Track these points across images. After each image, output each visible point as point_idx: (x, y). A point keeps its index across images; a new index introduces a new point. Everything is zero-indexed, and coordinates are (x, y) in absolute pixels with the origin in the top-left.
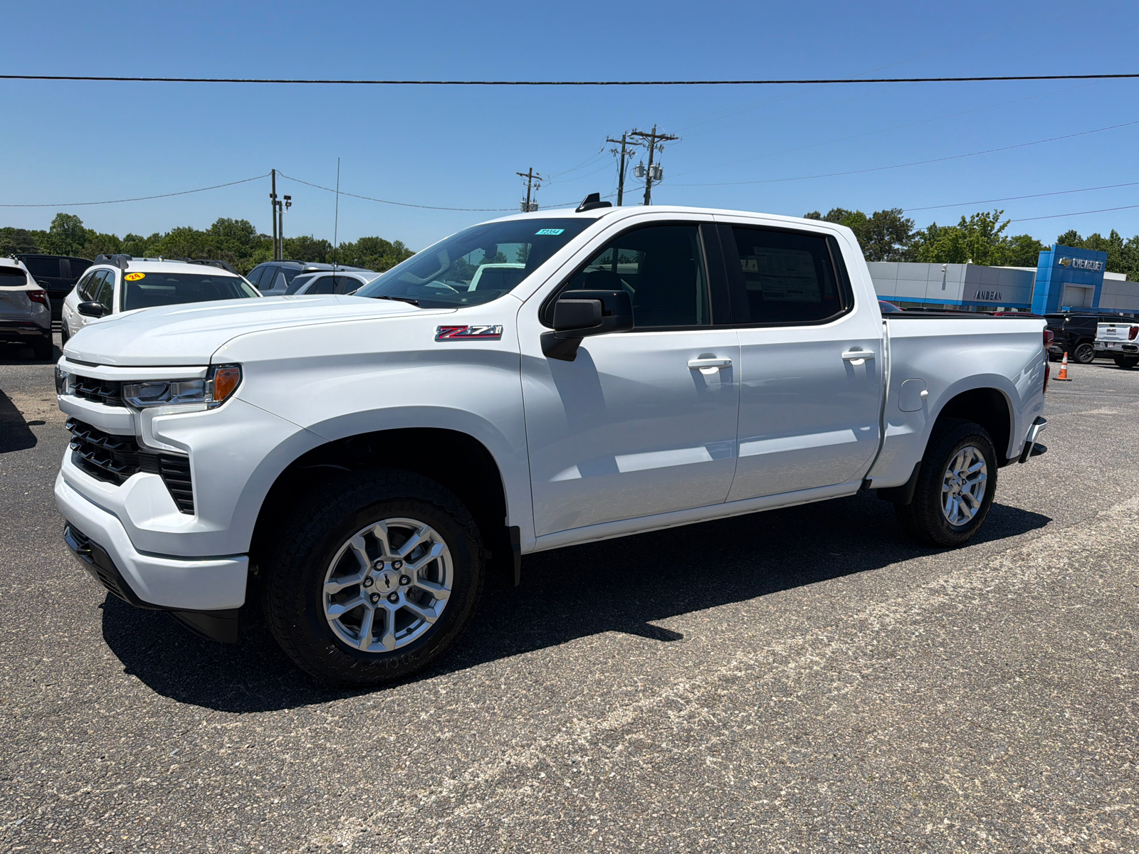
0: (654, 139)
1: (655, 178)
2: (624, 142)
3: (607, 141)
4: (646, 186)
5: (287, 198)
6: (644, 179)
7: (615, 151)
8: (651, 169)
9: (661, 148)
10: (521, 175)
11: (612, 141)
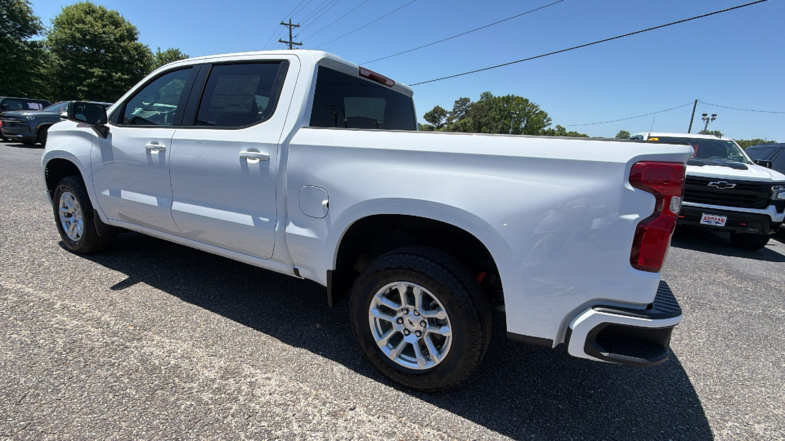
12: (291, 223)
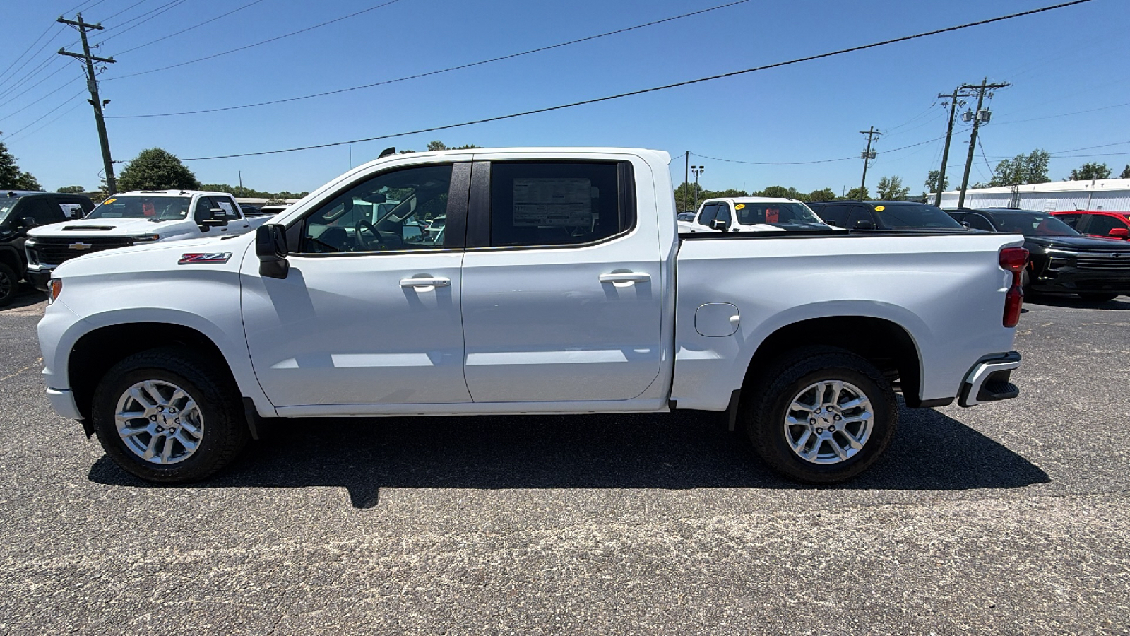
0: (982, 89)
1: (983, 120)
2: (955, 95)
3: (939, 97)
4: (973, 128)
5: (702, 167)
6: (972, 122)
7: (945, 104)
8: (979, 113)
9: (991, 95)
10: (863, 133)
11: (944, 96)
12: (682, 348)
